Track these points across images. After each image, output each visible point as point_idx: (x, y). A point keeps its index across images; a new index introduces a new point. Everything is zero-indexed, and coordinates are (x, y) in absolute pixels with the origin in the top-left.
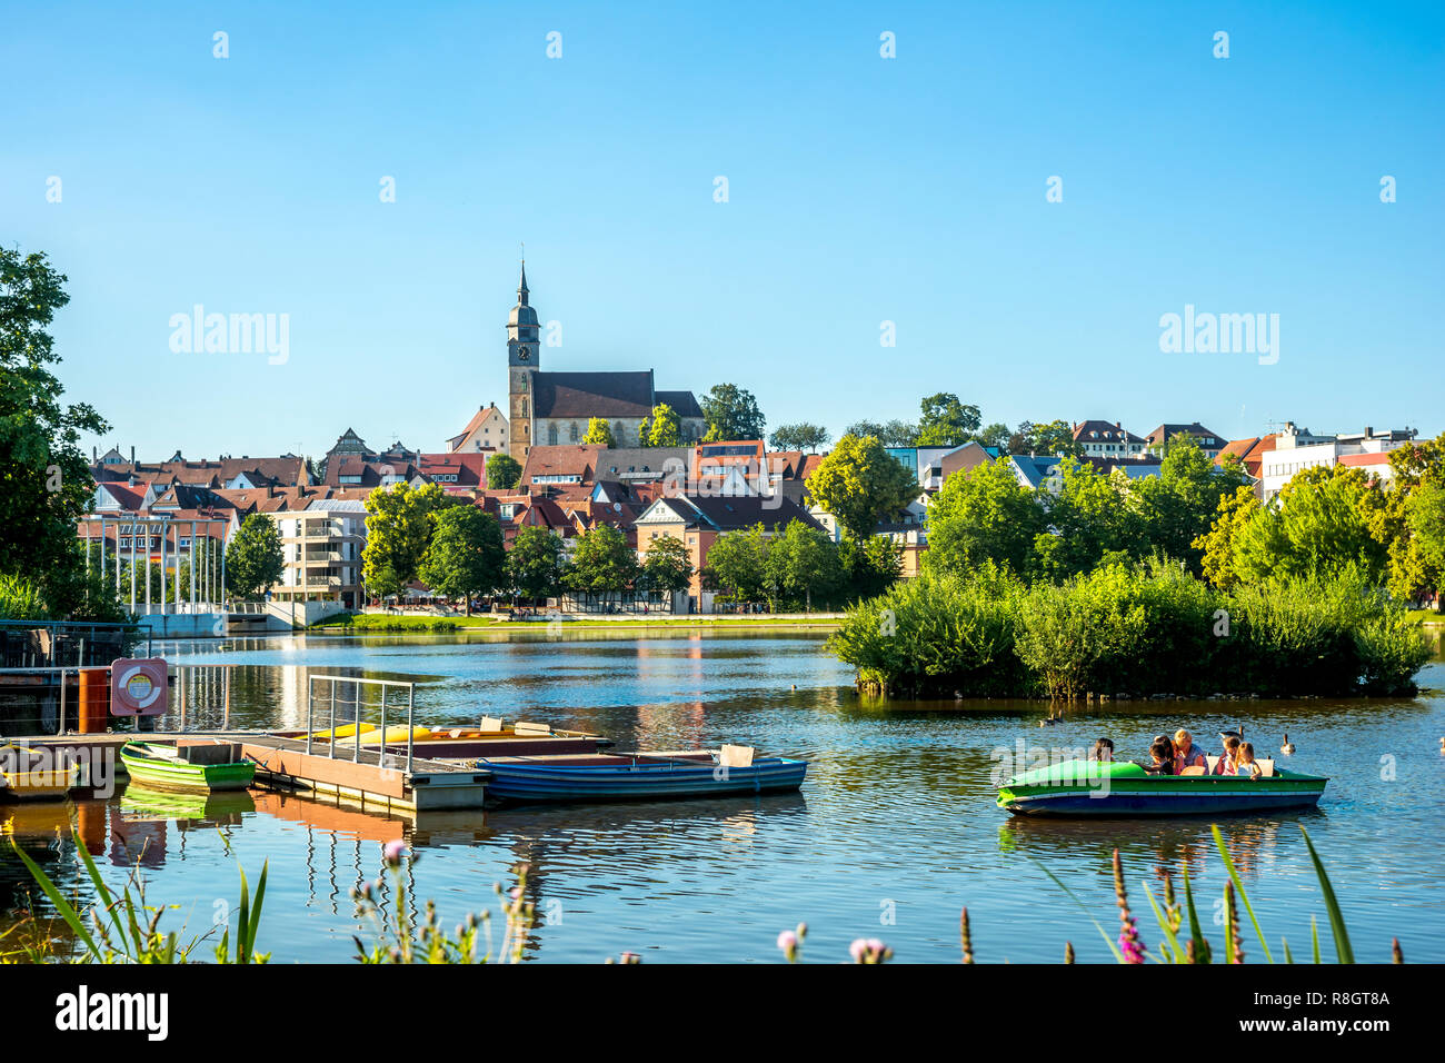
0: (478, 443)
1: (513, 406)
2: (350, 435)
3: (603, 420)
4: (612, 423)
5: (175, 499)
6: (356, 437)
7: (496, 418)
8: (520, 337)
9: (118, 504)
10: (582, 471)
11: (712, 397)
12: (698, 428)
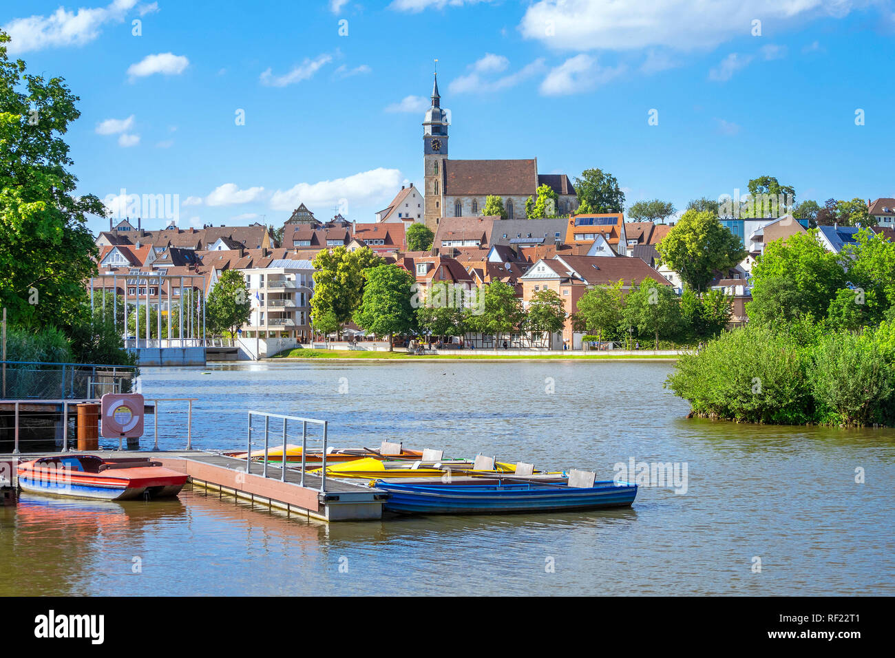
0: (400, 215)
1: (427, 187)
2: (302, 205)
3: (498, 198)
4: (504, 199)
5: (170, 257)
6: (306, 210)
7: (414, 196)
8: (433, 132)
9: (128, 261)
10: (481, 237)
11: (583, 179)
12: (571, 204)
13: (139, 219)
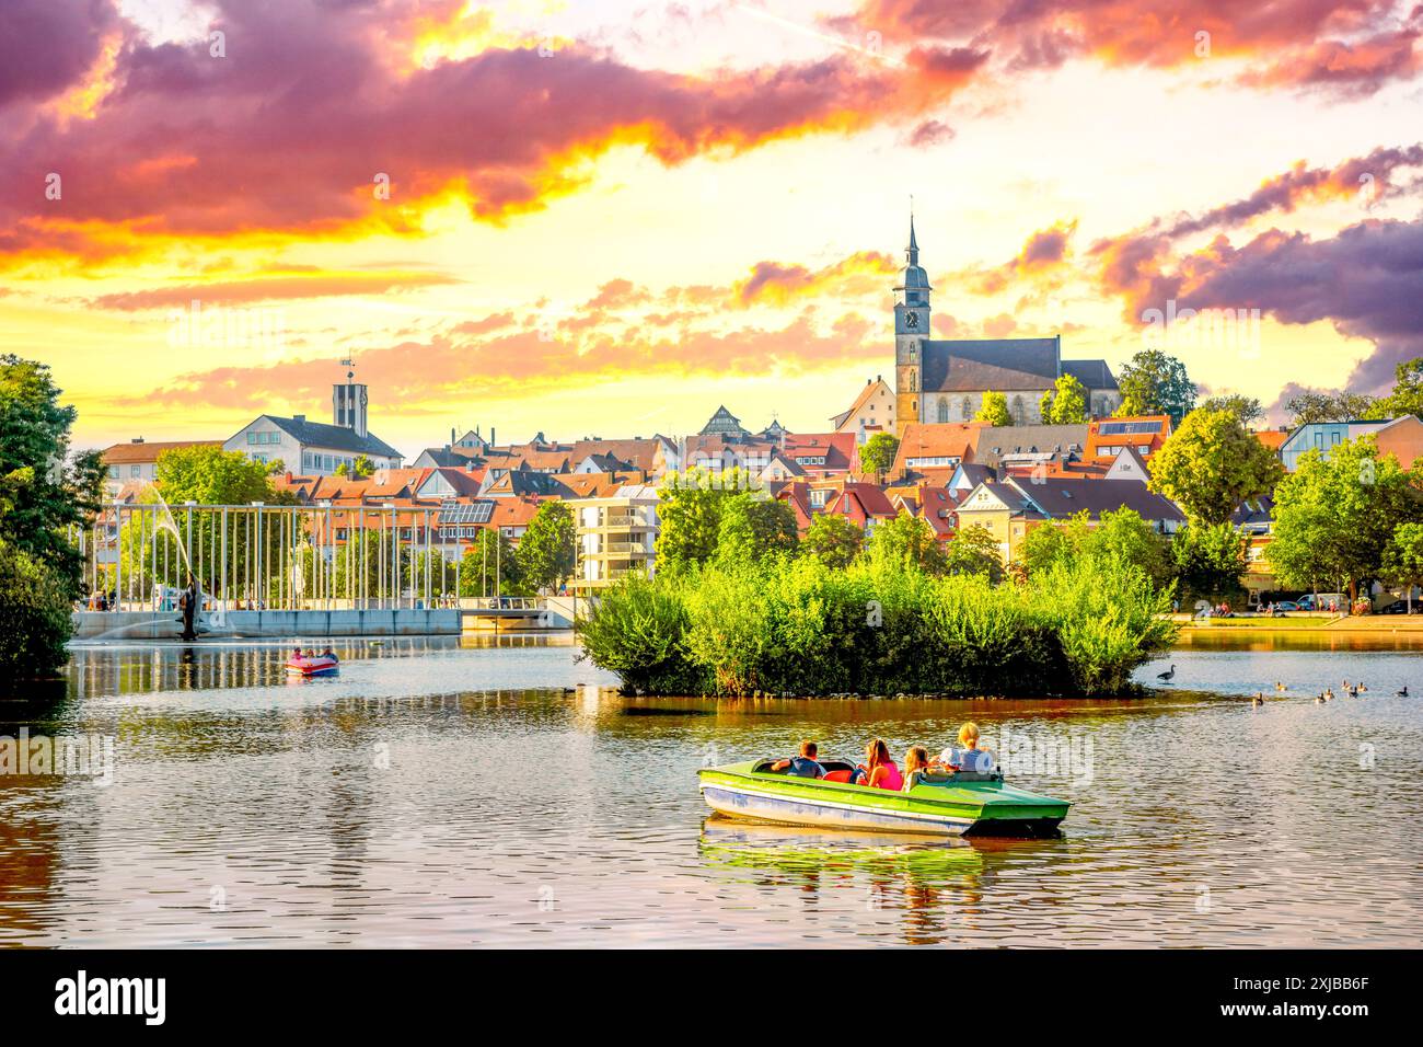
0: (863, 421)
1: (899, 379)
2: (722, 408)
3: (998, 395)
4: (1010, 397)
5: (510, 485)
6: (728, 415)
7: (883, 393)
8: (907, 301)
9: (454, 490)
10: (962, 452)
11: (1134, 365)
12: (1111, 403)
13: (493, 429)
